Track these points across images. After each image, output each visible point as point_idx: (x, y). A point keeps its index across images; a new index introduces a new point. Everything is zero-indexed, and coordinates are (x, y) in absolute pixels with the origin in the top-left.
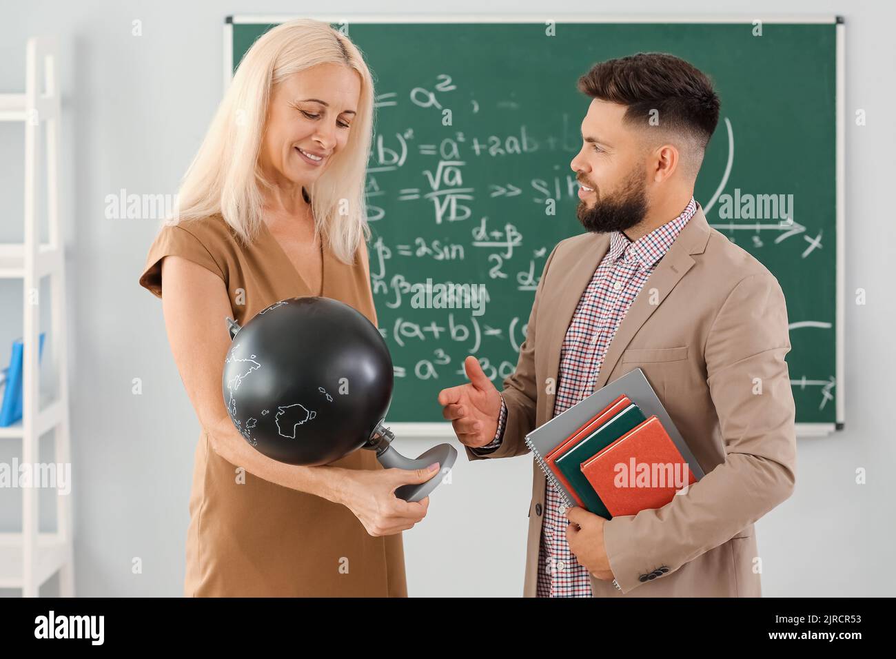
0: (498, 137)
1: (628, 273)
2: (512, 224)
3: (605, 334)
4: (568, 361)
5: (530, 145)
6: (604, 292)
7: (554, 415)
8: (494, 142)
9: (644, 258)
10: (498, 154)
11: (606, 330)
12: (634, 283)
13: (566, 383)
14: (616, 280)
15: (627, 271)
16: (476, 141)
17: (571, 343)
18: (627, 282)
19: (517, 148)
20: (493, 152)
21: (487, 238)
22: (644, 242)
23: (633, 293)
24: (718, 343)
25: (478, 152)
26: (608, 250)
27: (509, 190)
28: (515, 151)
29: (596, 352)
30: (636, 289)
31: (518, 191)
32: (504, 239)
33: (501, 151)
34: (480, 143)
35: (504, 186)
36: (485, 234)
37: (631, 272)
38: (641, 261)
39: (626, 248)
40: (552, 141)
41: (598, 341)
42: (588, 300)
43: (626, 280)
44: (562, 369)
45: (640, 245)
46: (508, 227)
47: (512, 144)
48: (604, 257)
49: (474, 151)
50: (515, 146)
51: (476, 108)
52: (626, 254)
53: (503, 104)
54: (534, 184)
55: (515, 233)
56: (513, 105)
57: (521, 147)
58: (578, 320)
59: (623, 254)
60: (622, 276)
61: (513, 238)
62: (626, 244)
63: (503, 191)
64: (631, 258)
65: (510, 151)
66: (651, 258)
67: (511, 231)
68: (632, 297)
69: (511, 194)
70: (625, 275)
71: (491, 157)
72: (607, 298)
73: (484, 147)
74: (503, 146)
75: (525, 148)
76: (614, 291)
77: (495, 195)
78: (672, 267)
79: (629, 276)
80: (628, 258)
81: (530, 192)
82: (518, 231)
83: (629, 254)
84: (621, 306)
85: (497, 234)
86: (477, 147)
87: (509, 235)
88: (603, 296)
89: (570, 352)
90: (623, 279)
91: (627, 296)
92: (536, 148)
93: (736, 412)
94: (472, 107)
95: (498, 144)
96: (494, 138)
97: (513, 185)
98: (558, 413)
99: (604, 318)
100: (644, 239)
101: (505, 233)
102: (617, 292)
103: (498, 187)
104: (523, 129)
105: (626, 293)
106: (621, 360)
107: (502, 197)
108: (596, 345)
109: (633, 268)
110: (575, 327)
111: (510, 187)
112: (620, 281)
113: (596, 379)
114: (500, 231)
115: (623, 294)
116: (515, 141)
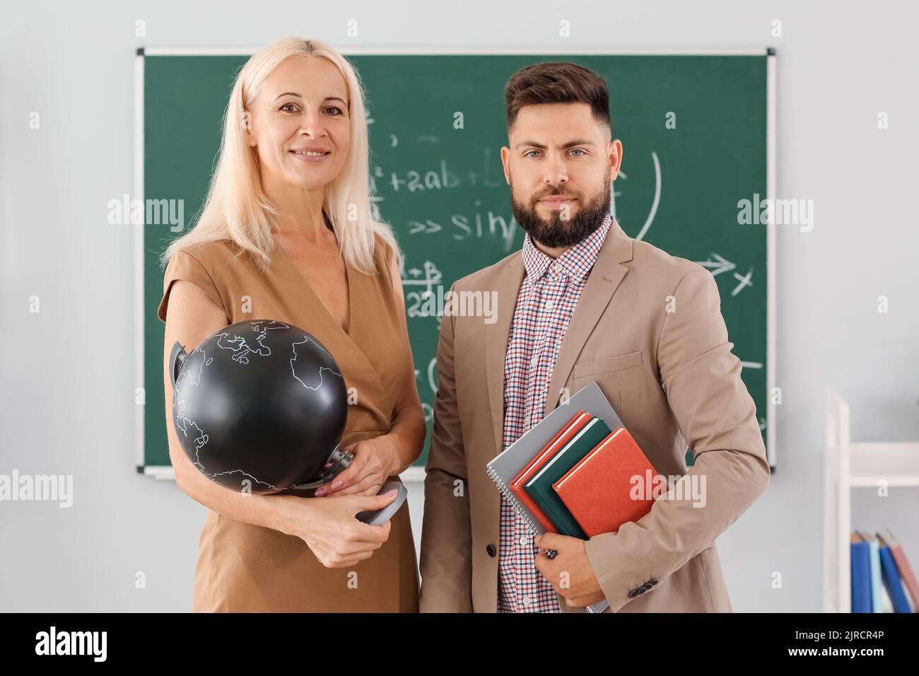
0: (418, 172)
1: (558, 291)
2: (432, 261)
3: (545, 354)
4: (512, 389)
5: (450, 181)
6: (534, 313)
7: (504, 447)
8: (413, 178)
9: (574, 271)
10: (417, 189)
11: (546, 349)
12: (567, 299)
13: (513, 412)
14: (547, 299)
15: (557, 288)
16: (394, 176)
17: (511, 371)
18: (560, 300)
19: (437, 183)
20: (412, 187)
21: (406, 276)
22: (569, 256)
23: (569, 309)
24: (673, 342)
25: (396, 187)
26: (525, 274)
27: (428, 227)
28: (435, 187)
29: (539, 373)
30: (570, 305)
31: (438, 228)
32: (423, 277)
33: (421, 187)
34: (398, 178)
35: (423, 222)
36: (404, 272)
37: (562, 289)
38: (571, 274)
39: (549, 265)
40: (472, 176)
41: (539, 362)
42: (520, 324)
43: (558, 298)
44: (507, 400)
45: (566, 260)
46: (427, 265)
47: (431, 179)
48: (523, 281)
49: (393, 186)
50: (435, 181)
51: (395, 143)
52: (551, 271)
53: (423, 138)
54: (454, 220)
55: (434, 271)
56: (433, 139)
57: (441, 182)
58: (514, 346)
59: (545, 274)
60: (552, 295)
61: (433, 276)
62: (549, 262)
63: (421, 227)
64: (557, 275)
65: (430, 186)
66: (581, 270)
67: (431, 268)
68: (568, 313)
69: (430, 231)
70: (555, 293)
71: (410, 192)
72: (539, 319)
73: (403, 182)
74: (422, 181)
75: (445, 183)
76: (546, 310)
77: (413, 231)
78: (604, 278)
79: (560, 293)
80: (553, 275)
81: (449, 228)
82: (438, 268)
83: (554, 272)
84: (558, 324)
85: (415, 272)
86: (395, 182)
87: (428, 273)
88: (534, 318)
89: (512, 380)
90: (554, 297)
91: (563, 312)
92: (456, 183)
93: (702, 409)
94: (391, 141)
95: (418, 179)
96: (413, 173)
97: (433, 221)
98: (507, 443)
99: (541, 340)
100: (568, 253)
101: (424, 270)
102: (550, 311)
103: (417, 224)
104: (443, 165)
105: (561, 310)
106: (571, 376)
107: (421, 234)
108: (538, 366)
109: (563, 284)
110: (511, 353)
111: (430, 223)
112: (551, 299)
113: (545, 400)
114: (418, 268)
115: (558, 311)
116: (435, 175)
